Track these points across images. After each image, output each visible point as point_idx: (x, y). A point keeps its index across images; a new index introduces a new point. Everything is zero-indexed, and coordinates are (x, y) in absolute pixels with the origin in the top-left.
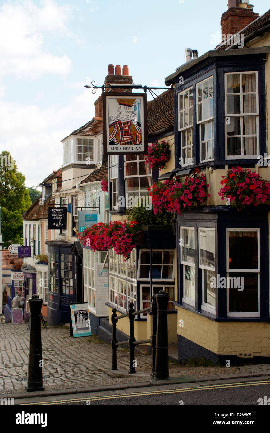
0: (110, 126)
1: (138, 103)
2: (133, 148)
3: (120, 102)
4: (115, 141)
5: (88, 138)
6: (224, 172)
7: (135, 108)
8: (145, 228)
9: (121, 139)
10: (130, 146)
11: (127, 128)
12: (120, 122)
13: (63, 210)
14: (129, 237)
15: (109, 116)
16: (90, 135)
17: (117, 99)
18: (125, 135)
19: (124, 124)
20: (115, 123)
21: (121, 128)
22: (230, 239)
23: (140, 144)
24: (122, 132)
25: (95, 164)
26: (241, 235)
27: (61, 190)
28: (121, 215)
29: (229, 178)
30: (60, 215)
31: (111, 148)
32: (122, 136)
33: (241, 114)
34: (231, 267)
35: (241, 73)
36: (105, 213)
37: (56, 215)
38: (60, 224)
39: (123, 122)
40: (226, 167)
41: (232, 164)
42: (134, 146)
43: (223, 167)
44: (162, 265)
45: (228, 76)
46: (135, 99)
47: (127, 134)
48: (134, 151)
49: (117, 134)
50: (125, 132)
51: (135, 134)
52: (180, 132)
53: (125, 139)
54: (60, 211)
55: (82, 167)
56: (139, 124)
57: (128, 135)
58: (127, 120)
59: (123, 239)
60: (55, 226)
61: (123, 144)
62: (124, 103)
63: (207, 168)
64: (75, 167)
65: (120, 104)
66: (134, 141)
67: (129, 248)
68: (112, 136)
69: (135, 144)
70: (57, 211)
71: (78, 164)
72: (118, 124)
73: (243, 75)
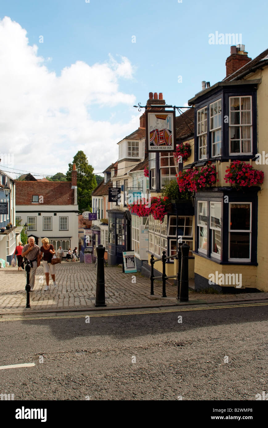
0: (151, 133)
1: (170, 117)
2: (166, 148)
3: (158, 117)
4: (154, 143)
5: (135, 141)
6: (228, 164)
7: (168, 120)
8: (174, 202)
9: (158, 141)
10: (164, 146)
11: (162, 134)
12: (157, 130)
13: (118, 189)
14: (162, 207)
15: (150, 126)
16: (136, 139)
17: (156, 115)
18: (160, 139)
19: (161, 131)
20: (154, 131)
21: (158, 134)
22: (231, 209)
23: (171, 145)
24: (158, 137)
25: (140, 159)
26: (239, 207)
27: (117, 176)
28: (157, 193)
29: (232, 168)
30: (116, 193)
31: (151, 148)
32: (158, 139)
33: (240, 125)
34: (231, 229)
35: (240, 97)
36: (146, 192)
37: (114, 193)
38: (116, 199)
39: (159, 130)
40: (230, 160)
41: (234, 159)
42: (167, 147)
43: (227, 161)
44: (185, 226)
45: (231, 99)
46: (167, 115)
47: (162, 138)
48: (167, 149)
49: (156, 138)
50: (160, 137)
51: (167, 138)
52: (198, 137)
53: (161, 142)
54: (116, 190)
55: (131, 160)
56: (170, 132)
57: (163, 139)
58: (162, 129)
59: (159, 209)
60: (113, 200)
61: (160, 145)
62: (160, 117)
63: (216, 161)
64: (126, 161)
65: (157, 118)
66: (166, 143)
67: (162, 214)
68: (152, 139)
69: (168, 145)
70: (114, 190)
71: (128, 159)
72: (156, 131)
73: (242, 98)
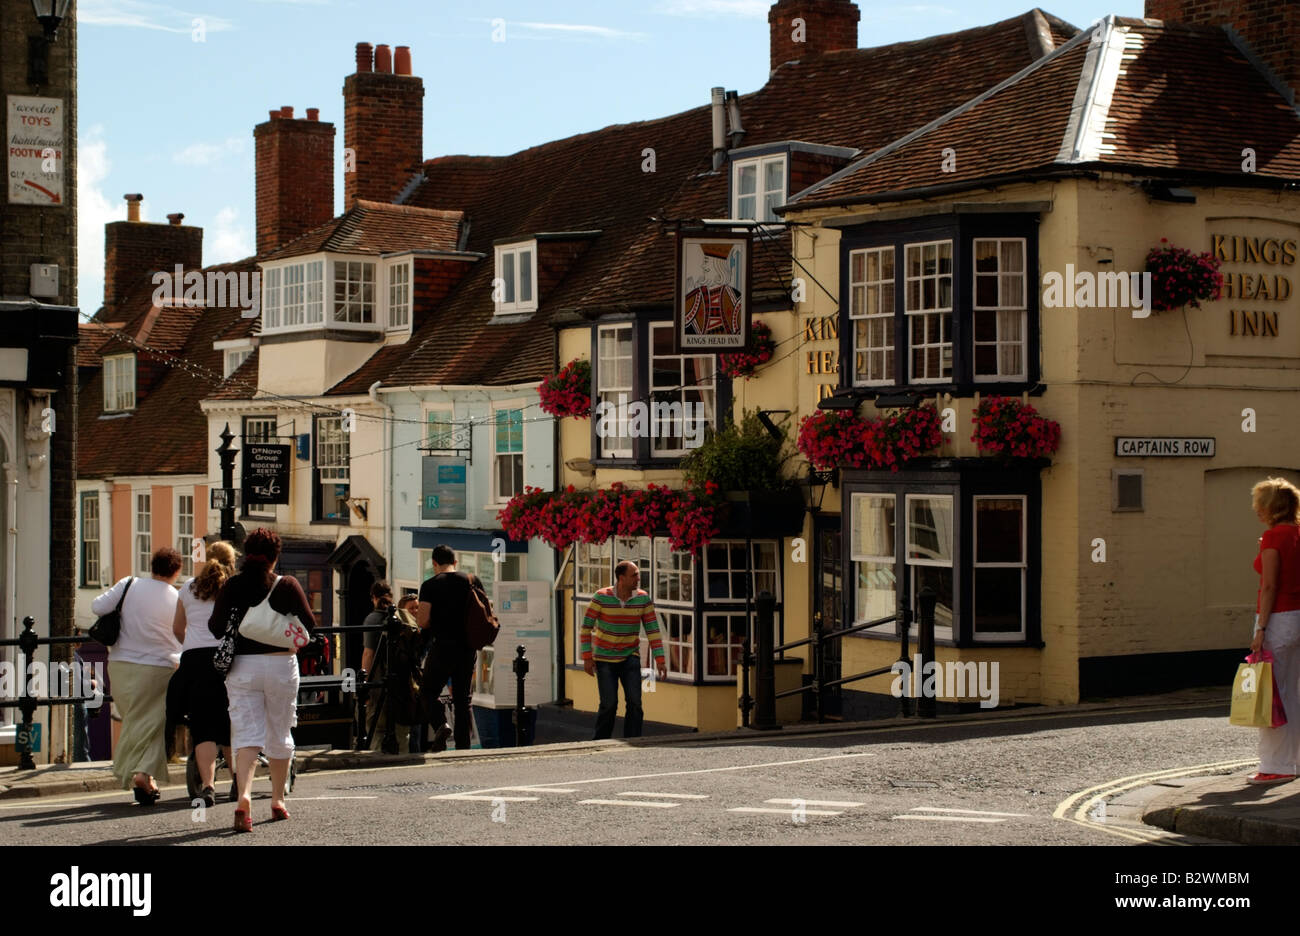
0: (688, 297)
1: (738, 252)
2: (725, 340)
3: (708, 252)
4: (696, 326)
5: (363, 260)
7: (732, 261)
8: (741, 496)
9: (706, 321)
10: (721, 336)
11: (716, 301)
12: (704, 289)
15: (688, 276)
16: (368, 254)
17: (702, 245)
18: (712, 315)
19: (712, 292)
20: (696, 291)
21: (707, 302)
22: (979, 513)
23: (738, 331)
24: (707, 309)
25: (381, 330)
26: (991, 507)
27: (259, 395)
28: (642, 469)
29: (982, 412)
30: (272, 466)
31: (688, 340)
32: (707, 316)
33: (1000, 307)
34: (979, 560)
35: (999, 240)
37: (263, 465)
38: (271, 490)
39: (710, 288)
40: (977, 395)
41: (985, 389)
42: (726, 337)
43: (971, 395)
45: (979, 243)
46: (732, 245)
47: (715, 312)
48: (726, 345)
49: (699, 312)
50: (712, 309)
51: (730, 313)
52: (852, 321)
53: (712, 322)
54: (272, 455)
55: (348, 337)
56: (738, 294)
57: (718, 315)
58: (716, 286)
60: (259, 494)
61: (709, 333)
62: (714, 252)
63: (938, 395)
64: (330, 339)
65: (706, 254)
66: (727, 326)
68: (691, 316)
69: (730, 332)
70: (265, 455)
71: (337, 331)
72: (701, 293)
73: (1002, 243)
